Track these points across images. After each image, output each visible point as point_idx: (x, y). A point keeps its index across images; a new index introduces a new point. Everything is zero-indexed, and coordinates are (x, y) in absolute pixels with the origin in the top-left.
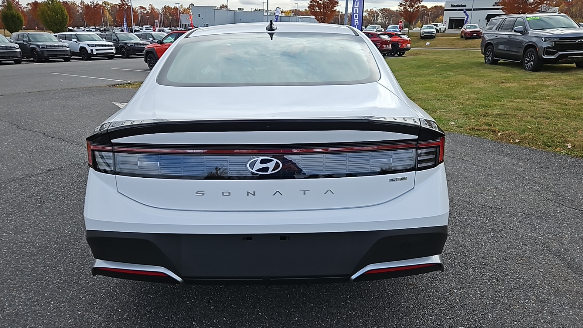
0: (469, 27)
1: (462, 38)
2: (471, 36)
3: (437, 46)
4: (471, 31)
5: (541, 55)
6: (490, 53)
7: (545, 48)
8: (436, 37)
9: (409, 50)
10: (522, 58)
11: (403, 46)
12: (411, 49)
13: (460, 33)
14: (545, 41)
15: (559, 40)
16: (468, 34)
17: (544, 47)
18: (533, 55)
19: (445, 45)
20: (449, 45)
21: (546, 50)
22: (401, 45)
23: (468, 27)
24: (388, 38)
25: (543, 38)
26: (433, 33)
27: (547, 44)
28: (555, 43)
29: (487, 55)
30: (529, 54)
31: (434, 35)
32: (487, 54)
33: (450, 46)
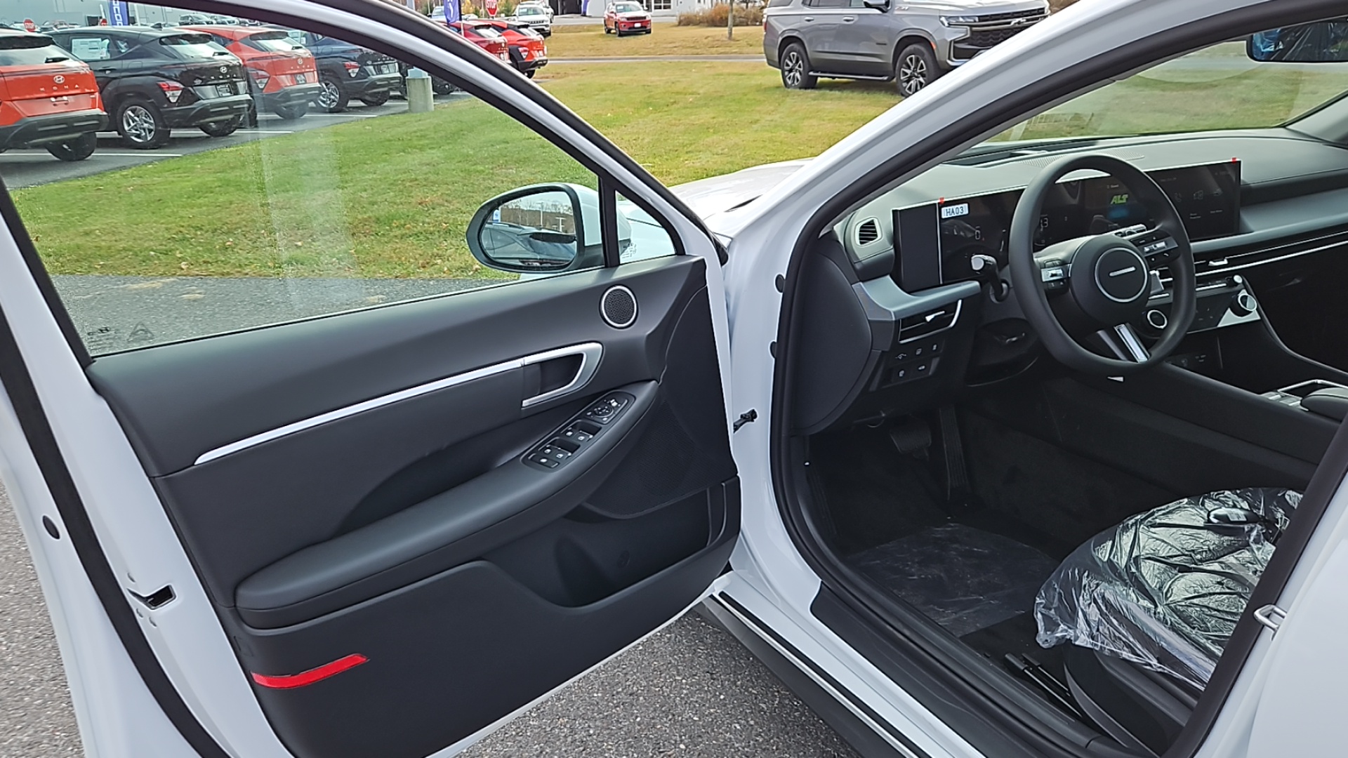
0: (622, 7)
1: (609, 35)
2: (630, 28)
3: (564, 54)
4: (628, 19)
5: (943, 59)
6: (797, 62)
7: (951, 42)
8: (552, 34)
9: (544, 65)
10: (891, 69)
11: (533, 57)
12: (549, 62)
13: (603, 23)
14: (950, 25)
15: (980, 21)
16: (623, 24)
17: (949, 40)
18: (922, 61)
19: (581, 52)
20: (590, 50)
21: (954, 47)
22: (526, 53)
23: (619, 8)
24: (499, 36)
25: (943, 19)
26: (545, 23)
27: (956, 32)
28: (971, 30)
29: (787, 68)
30: (911, 59)
31: (548, 28)
32: (788, 65)
33: (592, 53)
